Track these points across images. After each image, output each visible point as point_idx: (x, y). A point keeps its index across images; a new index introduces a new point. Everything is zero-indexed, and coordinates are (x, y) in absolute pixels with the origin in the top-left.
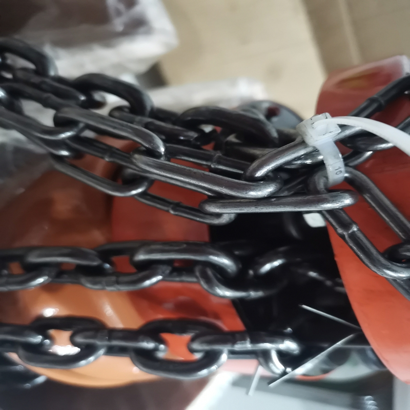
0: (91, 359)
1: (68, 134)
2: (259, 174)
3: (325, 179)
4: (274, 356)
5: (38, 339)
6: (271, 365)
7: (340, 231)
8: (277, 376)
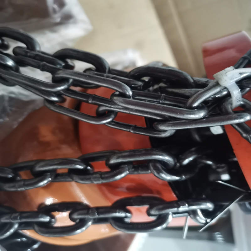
0: (84, 229)
1: (62, 88)
2: (195, 105)
3: (231, 105)
4: (200, 213)
5: (47, 219)
6: (198, 218)
7: (244, 135)
8: (203, 225)
